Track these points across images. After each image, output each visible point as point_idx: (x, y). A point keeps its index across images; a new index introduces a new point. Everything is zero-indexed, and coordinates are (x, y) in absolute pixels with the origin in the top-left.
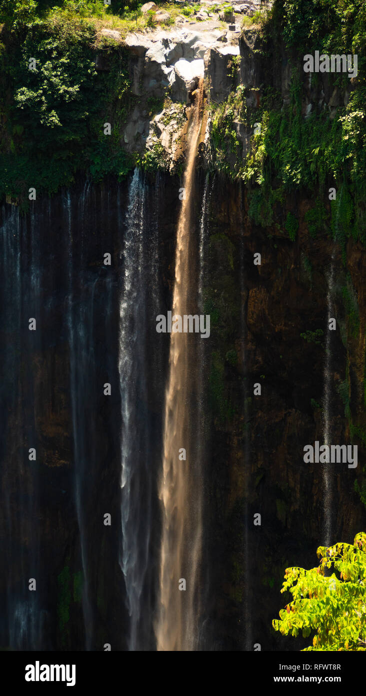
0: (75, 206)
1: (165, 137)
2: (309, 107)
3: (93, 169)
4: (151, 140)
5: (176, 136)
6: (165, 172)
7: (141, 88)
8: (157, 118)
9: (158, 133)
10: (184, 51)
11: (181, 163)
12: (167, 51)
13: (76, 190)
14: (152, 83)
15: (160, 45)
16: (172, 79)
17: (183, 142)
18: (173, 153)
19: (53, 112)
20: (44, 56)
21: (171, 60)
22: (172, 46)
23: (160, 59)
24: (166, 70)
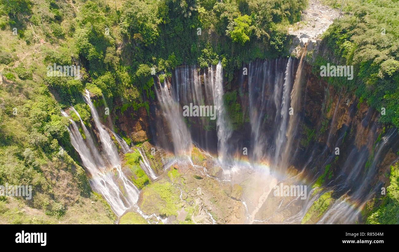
0: (278, 61)
1: (297, 52)
2: (329, 58)
3: (283, 56)
4: (294, 51)
5: (300, 52)
6: (296, 59)
7: (294, 42)
8: (297, 48)
9: (296, 51)
10: (304, 36)
11: (300, 57)
12: (301, 35)
13: (278, 58)
14: (297, 42)
15: (300, 34)
16: (301, 41)
17: (301, 54)
18: (298, 55)
19: (277, 47)
20: (277, 36)
21: (301, 37)
22: (302, 34)
23: (299, 37)
24: (300, 39)
